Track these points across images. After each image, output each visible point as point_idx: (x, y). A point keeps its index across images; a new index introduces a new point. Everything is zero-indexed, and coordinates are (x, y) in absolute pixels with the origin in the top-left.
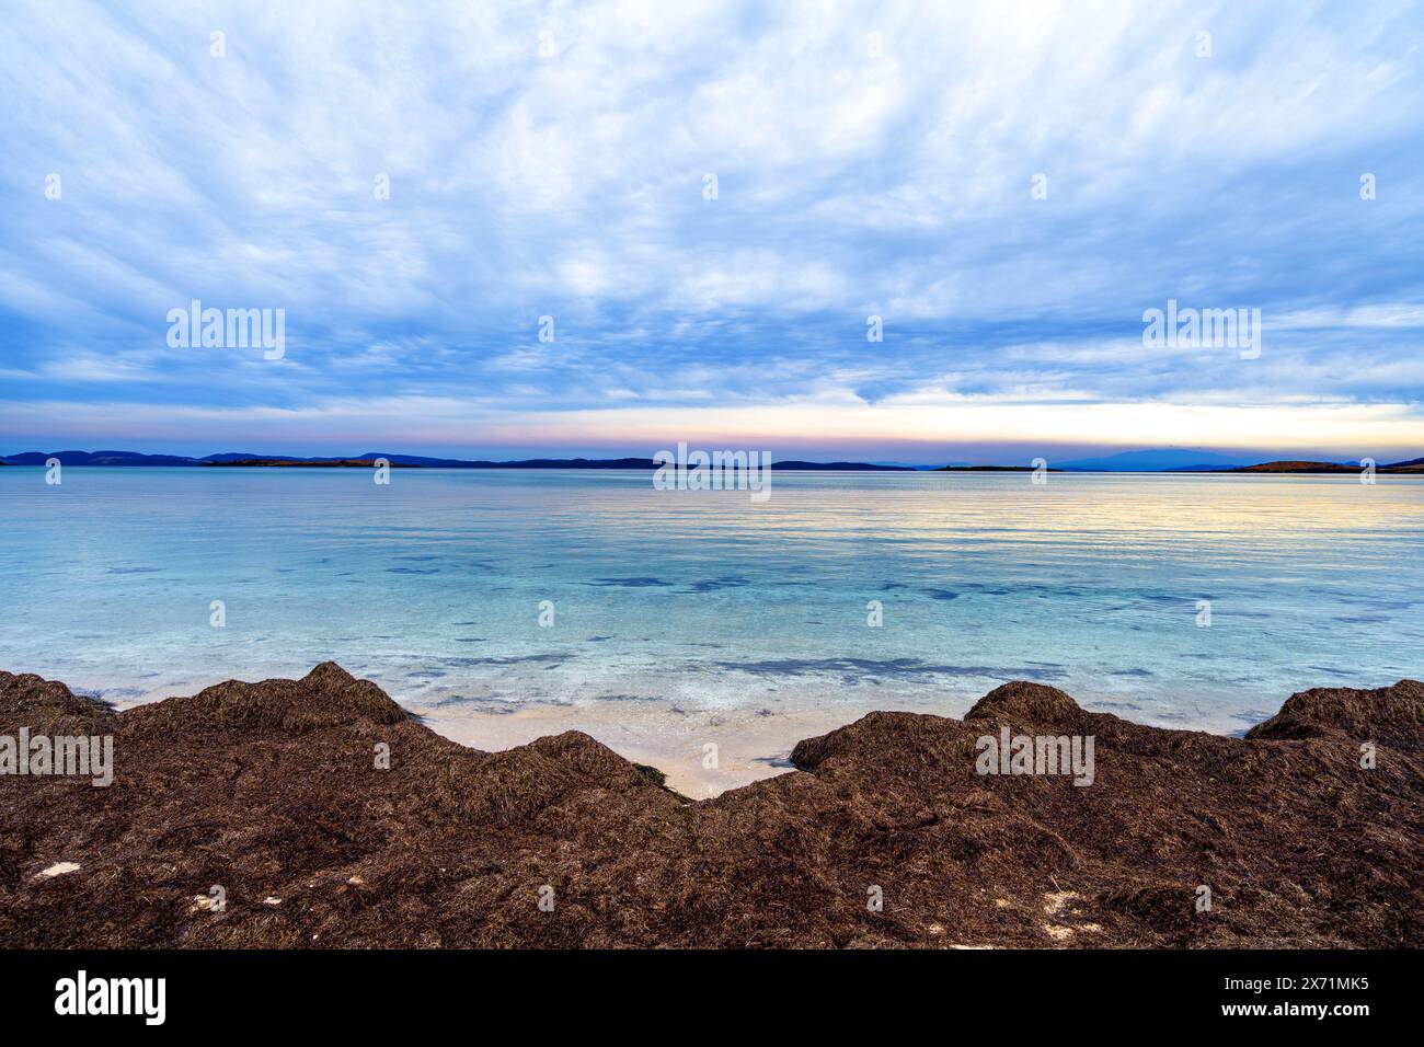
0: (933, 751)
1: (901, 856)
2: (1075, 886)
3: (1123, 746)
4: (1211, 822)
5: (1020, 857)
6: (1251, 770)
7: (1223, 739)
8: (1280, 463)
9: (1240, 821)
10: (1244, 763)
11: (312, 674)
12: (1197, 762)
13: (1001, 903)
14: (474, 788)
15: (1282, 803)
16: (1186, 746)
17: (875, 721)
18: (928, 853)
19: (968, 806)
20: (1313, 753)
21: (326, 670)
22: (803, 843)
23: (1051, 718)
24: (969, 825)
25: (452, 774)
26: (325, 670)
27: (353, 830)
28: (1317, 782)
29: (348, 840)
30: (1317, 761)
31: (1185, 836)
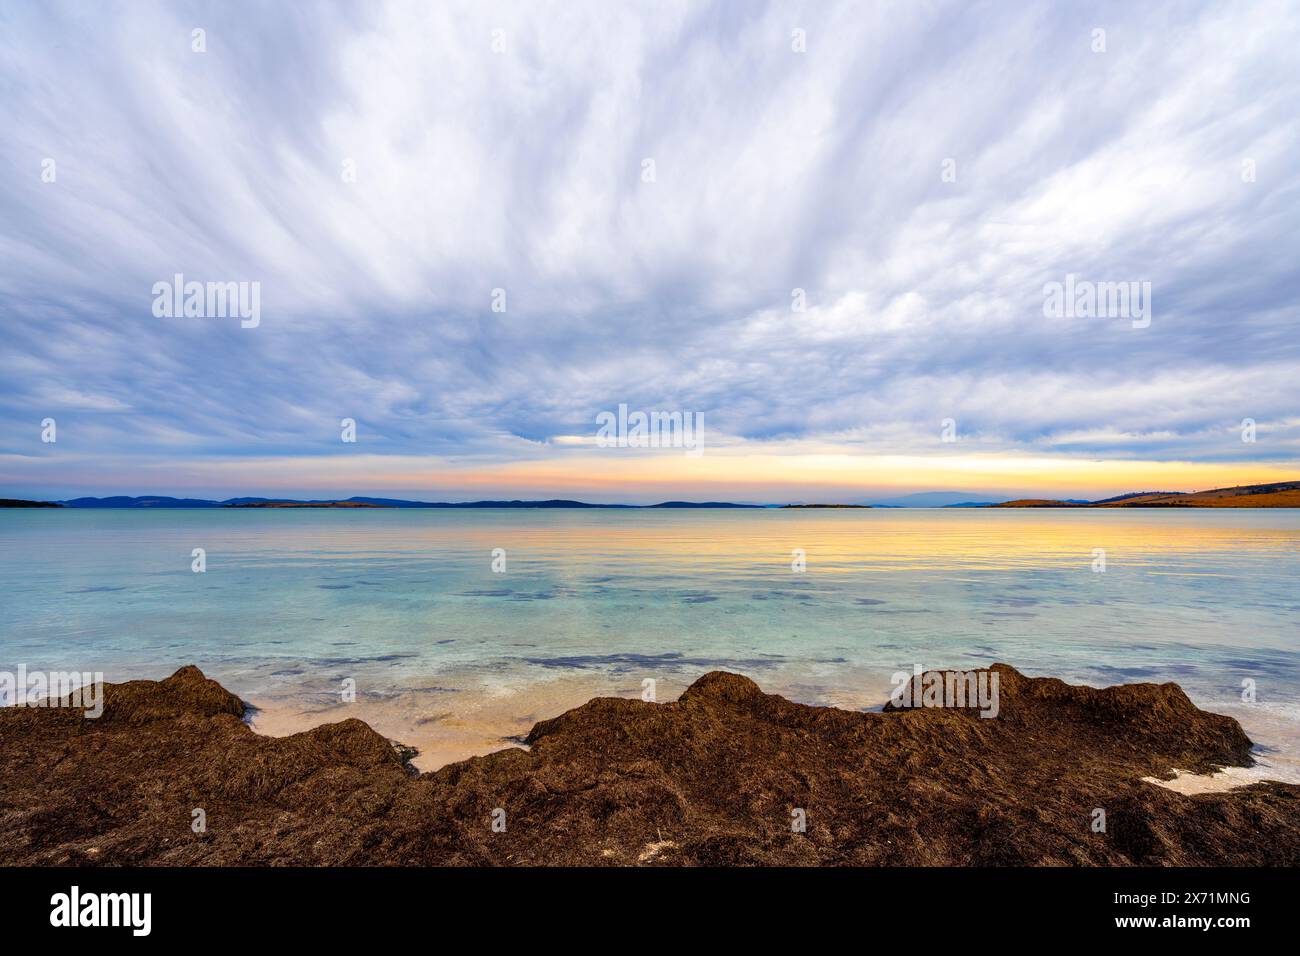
0: (626, 728)
1: (549, 817)
2: (675, 837)
3: (781, 721)
4: (804, 780)
5: (646, 813)
6: (859, 737)
7: (847, 713)
8: (1021, 501)
9: (826, 778)
10: (854, 731)
11: (173, 676)
12: (824, 732)
13: (606, 853)
14: (240, 769)
15: (867, 762)
16: (821, 718)
17: (594, 706)
18: (570, 813)
19: (630, 773)
20: (904, 722)
21: (186, 672)
22: (479, 808)
23: (737, 699)
24: (616, 789)
25: (227, 758)
26: (183, 672)
27: (115, 807)
28: (899, 745)
29: (109, 816)
30: (905, 728)
31: (779, 792)
